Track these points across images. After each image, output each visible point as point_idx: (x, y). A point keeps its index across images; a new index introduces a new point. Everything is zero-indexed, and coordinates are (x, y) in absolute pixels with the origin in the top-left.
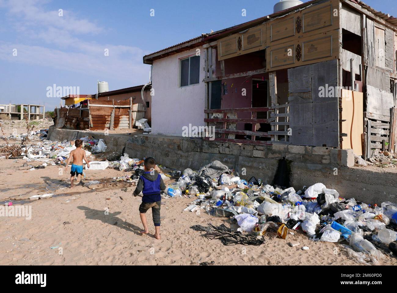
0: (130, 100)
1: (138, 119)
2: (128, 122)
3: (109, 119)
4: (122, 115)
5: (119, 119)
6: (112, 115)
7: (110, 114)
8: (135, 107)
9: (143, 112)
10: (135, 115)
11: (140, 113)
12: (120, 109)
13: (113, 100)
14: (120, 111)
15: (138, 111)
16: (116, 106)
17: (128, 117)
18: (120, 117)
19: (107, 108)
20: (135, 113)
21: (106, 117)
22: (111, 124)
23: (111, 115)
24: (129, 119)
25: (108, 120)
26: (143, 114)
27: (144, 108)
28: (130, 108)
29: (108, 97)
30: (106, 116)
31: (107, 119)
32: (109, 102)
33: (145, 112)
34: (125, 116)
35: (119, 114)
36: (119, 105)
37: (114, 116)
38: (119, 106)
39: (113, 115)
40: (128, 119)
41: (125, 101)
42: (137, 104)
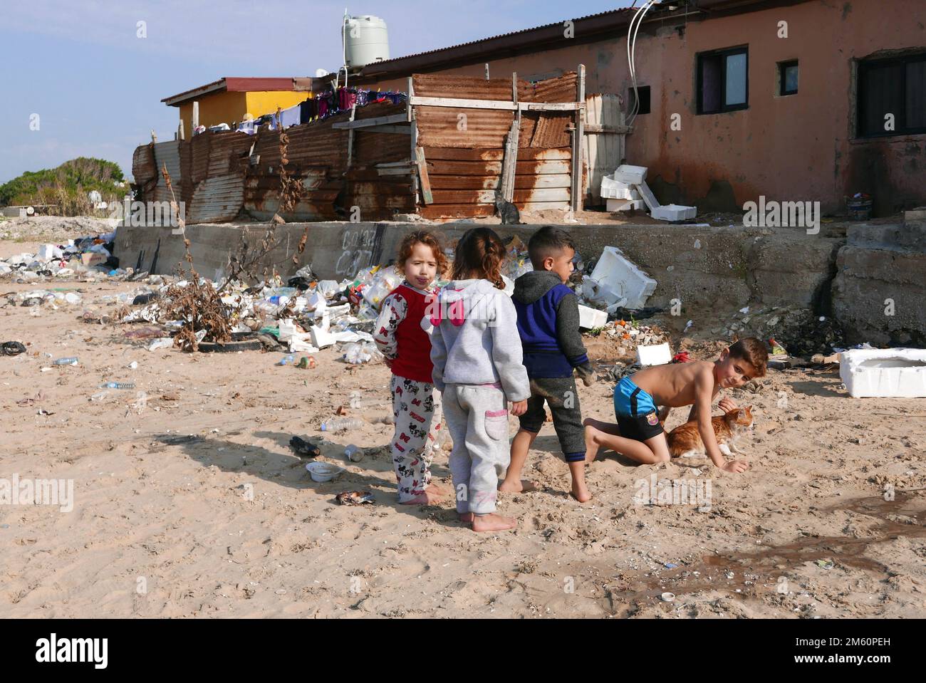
0: (578, 78)
1: (606, 168)
2: (566, 181)
3: (496, 168)
4: (546, 149)
5: (536, 165)
6: (509, 146)
7: (500, 145)
8: (593, 112)
9: (619, 134)
10: (589, 148)
11: (609, 138)
12: (538, 119)
13: (515, 75)
14: (539, 131)
15: (606, 133)
16: (524, 106)
17: (567, 155)
18: (539, 157)
19: (481, 114)
20: (593, 138)
21: (486, 157)
22: (504, 188)
23: (504, 148)
24: (571, 168)
25: (491, 173)
26: (620, 146)
27: (623, 115)
28: (573, 115)
29: (487, 65)
30: (484, 150)
31: (488, 168)
32: (498, 88)
33: (628, 135)
34: (556, 154)
35: (534, 144)
36: (534, 100)
37: (516, 152)
38: (537, 106)
39: (513, 147)
40: (566, 168)
41: (556, 81)
42: (599, 99)
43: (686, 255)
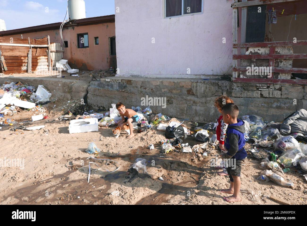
0: (48, 39)
1: (57, 60)
2: (47, 64)
3: (26, 61)
4: (40, 56)
5: (38, 60)
6: (29, 56)
7: (27, 55)
8: (53, 47)
9: (61, 52)
10: (53, 56)
11: (58, 53)
12: (37, 49)
13: (29, 38)
14: (38, 52)
15: (57, 52)
16: (32, 46)
17: (46, 57)
18: (38, 58)
19: (20, 48)
20: (54, 53)
21: (22, 58)
22: (29, 66)
23: (28, 56)
24: (48, 60)
25: (25, 62)
26: (61, 55)
27: (61, 48)
28: (47, 48)
29: (22, 35)
30: (22, 57)
31: (23, 61)
32: (25, 41)
33: (63, 52)
34: (43, 57)
35: (37, 55)
36: (36, 44)
37: (31, 57)
38: (36, 46)
39: (30, 56)
40: (46, 60)
41: (41, 40)
42: (55, 44)
43: (58, 88)
